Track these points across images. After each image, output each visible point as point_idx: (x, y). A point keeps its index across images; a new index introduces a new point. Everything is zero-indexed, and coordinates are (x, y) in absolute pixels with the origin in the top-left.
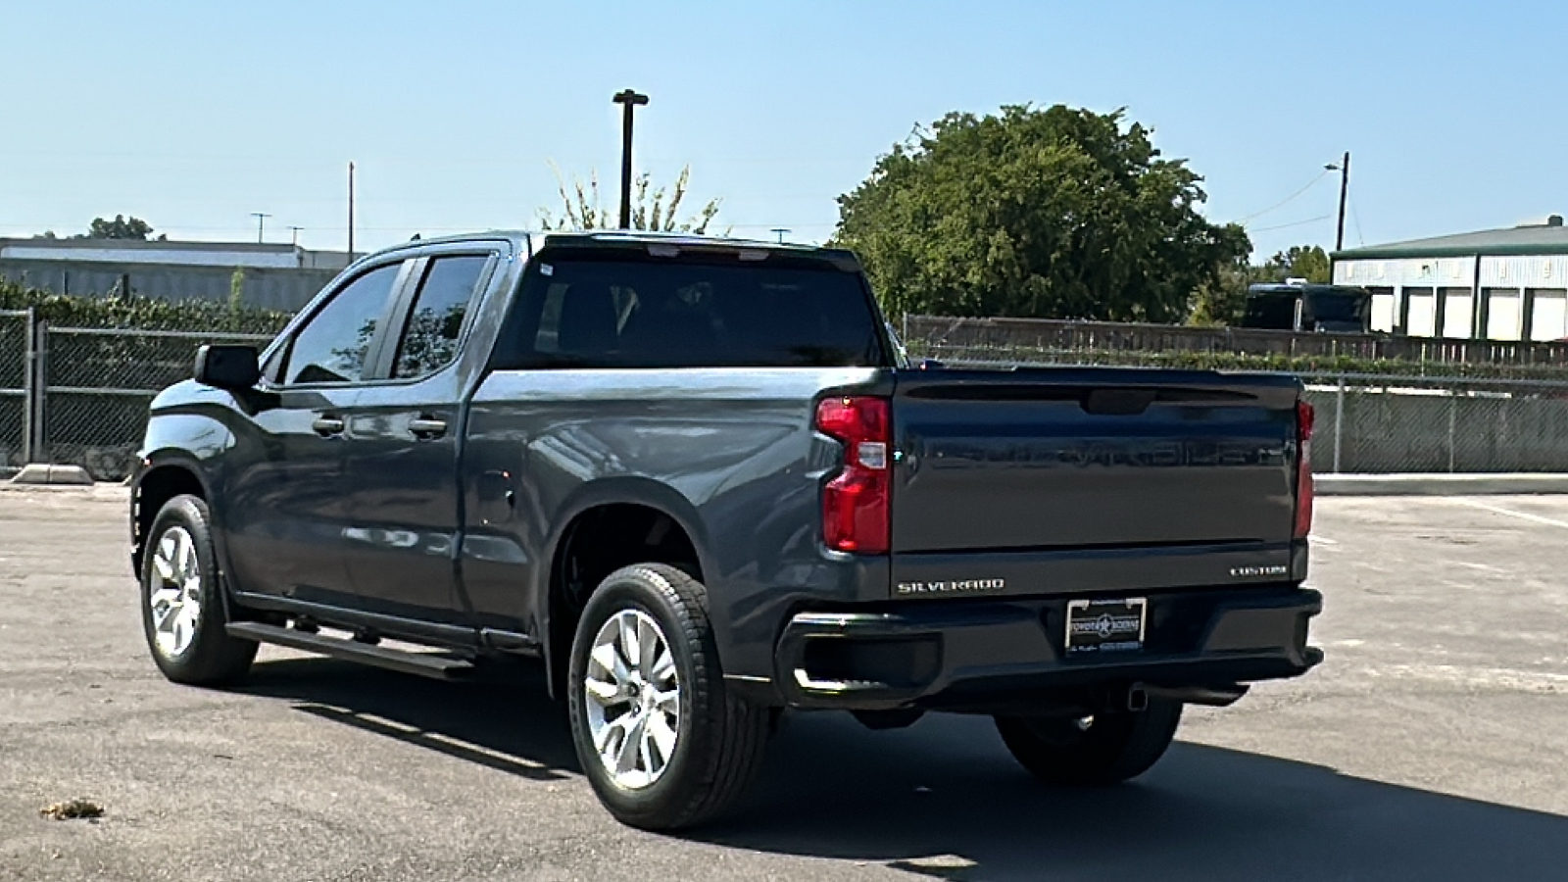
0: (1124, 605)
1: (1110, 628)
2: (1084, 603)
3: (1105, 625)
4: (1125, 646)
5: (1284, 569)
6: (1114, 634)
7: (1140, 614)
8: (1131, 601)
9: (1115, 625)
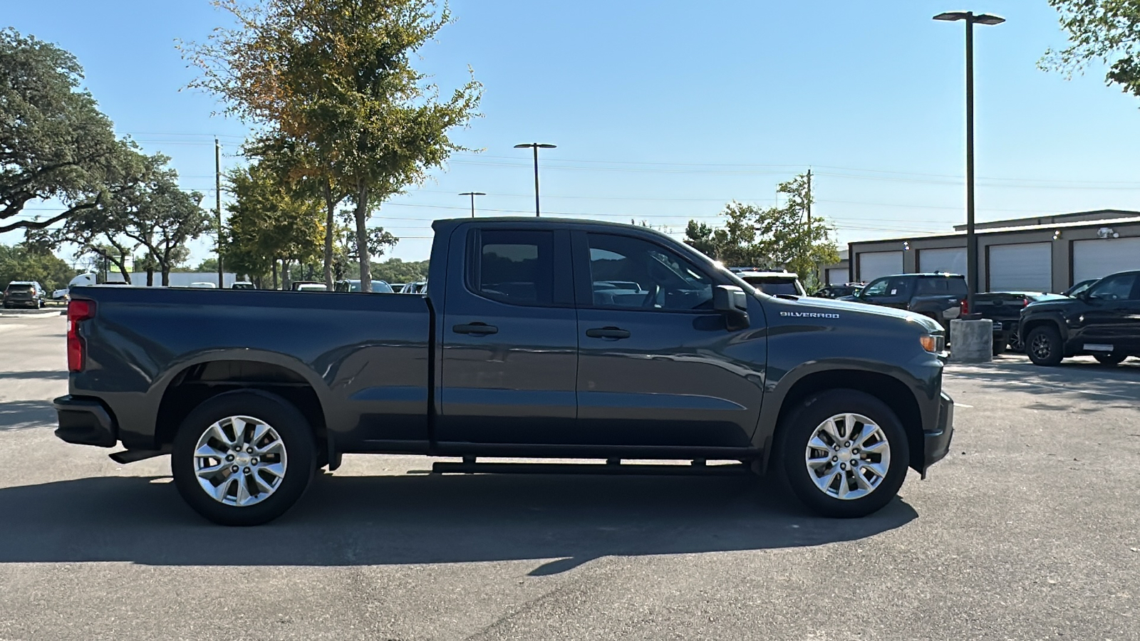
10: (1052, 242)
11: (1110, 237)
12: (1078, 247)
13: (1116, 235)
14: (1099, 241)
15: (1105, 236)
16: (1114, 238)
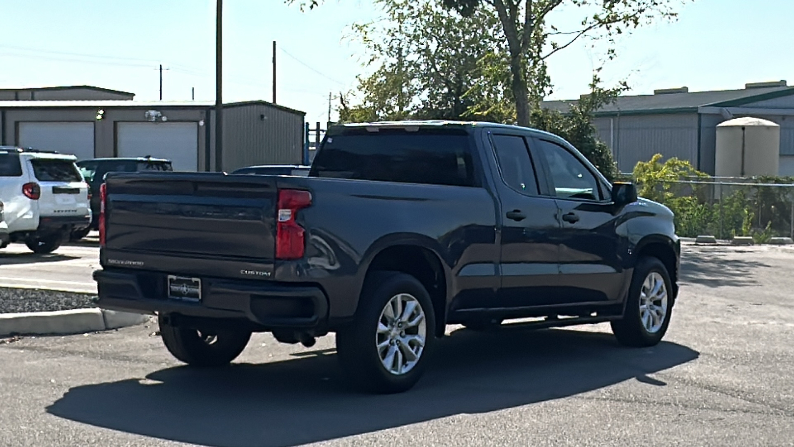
0: (191, 281)
1: (187, 290)
2: (174, 277)
3: (185, 289)
4: (193, 299)
5: (269, 274)
6: (188, 293)
7: (198, 285)
8: (194, 279)
9: (189, 289)
10: (94, 122)
11: (158, 120)
12: (123, 129)
13: (164, 119)
14: (146, 125)
15: (154, 119)
16: (163, 122)
